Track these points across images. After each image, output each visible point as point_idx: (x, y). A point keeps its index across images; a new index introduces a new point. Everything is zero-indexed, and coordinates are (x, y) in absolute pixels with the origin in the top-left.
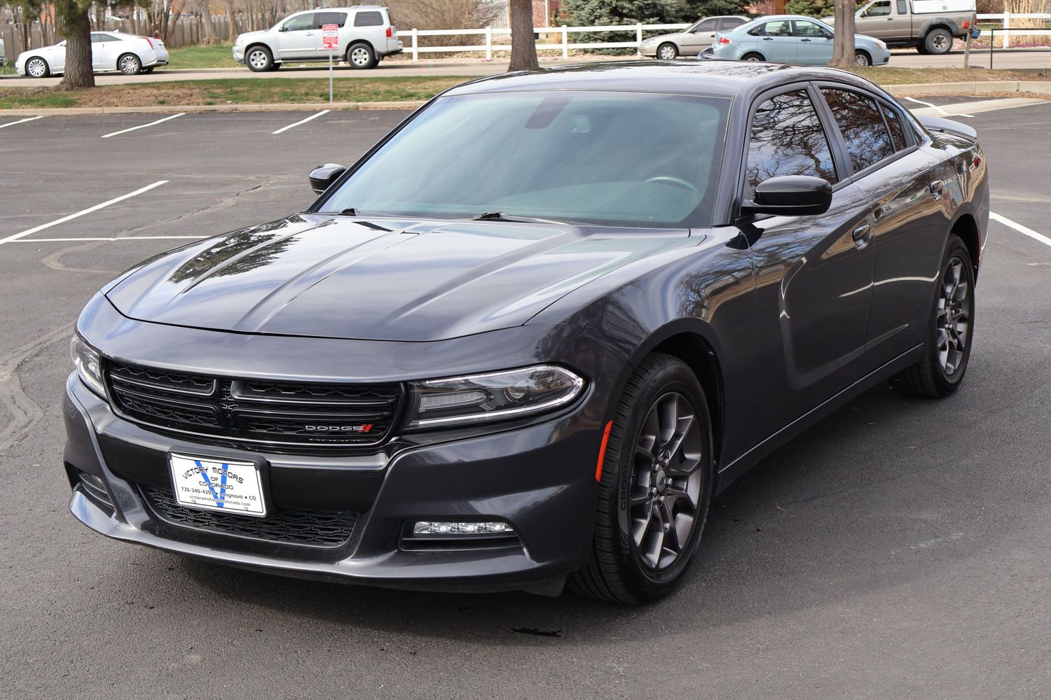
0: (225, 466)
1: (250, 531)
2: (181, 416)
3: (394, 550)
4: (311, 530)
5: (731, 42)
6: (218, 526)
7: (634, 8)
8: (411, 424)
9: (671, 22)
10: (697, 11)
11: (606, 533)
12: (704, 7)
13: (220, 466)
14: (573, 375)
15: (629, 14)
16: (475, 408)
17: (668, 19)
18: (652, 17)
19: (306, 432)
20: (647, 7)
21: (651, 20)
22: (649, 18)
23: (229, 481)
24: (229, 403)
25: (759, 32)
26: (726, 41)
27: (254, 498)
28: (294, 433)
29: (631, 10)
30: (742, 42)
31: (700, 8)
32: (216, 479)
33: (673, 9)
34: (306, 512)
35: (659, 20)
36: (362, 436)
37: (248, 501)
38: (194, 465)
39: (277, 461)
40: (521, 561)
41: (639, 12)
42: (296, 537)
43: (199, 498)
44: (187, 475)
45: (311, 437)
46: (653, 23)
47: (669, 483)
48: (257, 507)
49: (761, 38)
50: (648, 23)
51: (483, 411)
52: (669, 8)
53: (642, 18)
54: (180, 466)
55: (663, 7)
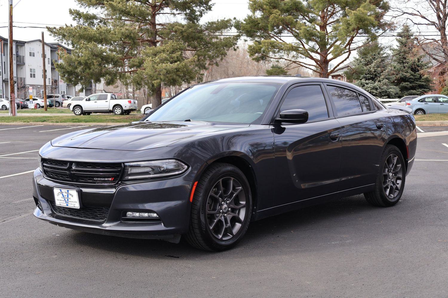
0: (68, 191)
1: (79, 216)
2: (61, 177)
3: (119, 221)
4: (96, 215)
5: (411, 105)
6: (71, 214)
7: (378, 93)
8: (126, 178)
9: (393, 98)
10: (404, 94)
11: (196, 221)
12: (407, 93)
13: (66, 191)
14: (183, 164)
15: (376, 95)
16: (147, 173)
17: (391, 97)
18: (385, 96)
19: (95, 180)
20: (383, 92)
21: (385, 97)
22: (383, 96)
23: (70, 196)
24: (73, 171)
25: (422, 101)
26: (409, 104)
27: (76, 202)
28: (91, 181)
29: (376, 93)
30: (416, 104)
31: (405, 93)
32: (66, 196)
33: (393, 93)
34: (94, 208)
35: (388, 97)
36: (111, 182)
37: (74, 203)
38: (60, 191)
39: (85, 190)
40: (161, 227)
41: (380, 94)
42: (92, 218)
43: (61, 203)
44: (58, 195)
45: (97, 182)
46: (385, 98)
47: (229, 210)
48: (77, 206)
49: (423, 103)
50: (383, 98)
51: (150, 174)
52: (392, 93)
53: (381, 97)
54: (56, 191)
55: (389, 93)
